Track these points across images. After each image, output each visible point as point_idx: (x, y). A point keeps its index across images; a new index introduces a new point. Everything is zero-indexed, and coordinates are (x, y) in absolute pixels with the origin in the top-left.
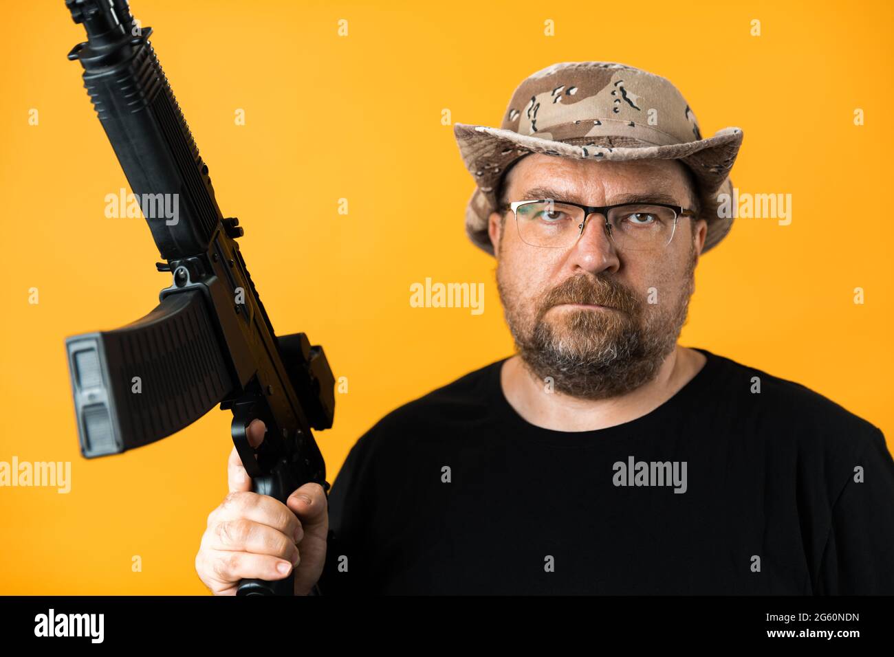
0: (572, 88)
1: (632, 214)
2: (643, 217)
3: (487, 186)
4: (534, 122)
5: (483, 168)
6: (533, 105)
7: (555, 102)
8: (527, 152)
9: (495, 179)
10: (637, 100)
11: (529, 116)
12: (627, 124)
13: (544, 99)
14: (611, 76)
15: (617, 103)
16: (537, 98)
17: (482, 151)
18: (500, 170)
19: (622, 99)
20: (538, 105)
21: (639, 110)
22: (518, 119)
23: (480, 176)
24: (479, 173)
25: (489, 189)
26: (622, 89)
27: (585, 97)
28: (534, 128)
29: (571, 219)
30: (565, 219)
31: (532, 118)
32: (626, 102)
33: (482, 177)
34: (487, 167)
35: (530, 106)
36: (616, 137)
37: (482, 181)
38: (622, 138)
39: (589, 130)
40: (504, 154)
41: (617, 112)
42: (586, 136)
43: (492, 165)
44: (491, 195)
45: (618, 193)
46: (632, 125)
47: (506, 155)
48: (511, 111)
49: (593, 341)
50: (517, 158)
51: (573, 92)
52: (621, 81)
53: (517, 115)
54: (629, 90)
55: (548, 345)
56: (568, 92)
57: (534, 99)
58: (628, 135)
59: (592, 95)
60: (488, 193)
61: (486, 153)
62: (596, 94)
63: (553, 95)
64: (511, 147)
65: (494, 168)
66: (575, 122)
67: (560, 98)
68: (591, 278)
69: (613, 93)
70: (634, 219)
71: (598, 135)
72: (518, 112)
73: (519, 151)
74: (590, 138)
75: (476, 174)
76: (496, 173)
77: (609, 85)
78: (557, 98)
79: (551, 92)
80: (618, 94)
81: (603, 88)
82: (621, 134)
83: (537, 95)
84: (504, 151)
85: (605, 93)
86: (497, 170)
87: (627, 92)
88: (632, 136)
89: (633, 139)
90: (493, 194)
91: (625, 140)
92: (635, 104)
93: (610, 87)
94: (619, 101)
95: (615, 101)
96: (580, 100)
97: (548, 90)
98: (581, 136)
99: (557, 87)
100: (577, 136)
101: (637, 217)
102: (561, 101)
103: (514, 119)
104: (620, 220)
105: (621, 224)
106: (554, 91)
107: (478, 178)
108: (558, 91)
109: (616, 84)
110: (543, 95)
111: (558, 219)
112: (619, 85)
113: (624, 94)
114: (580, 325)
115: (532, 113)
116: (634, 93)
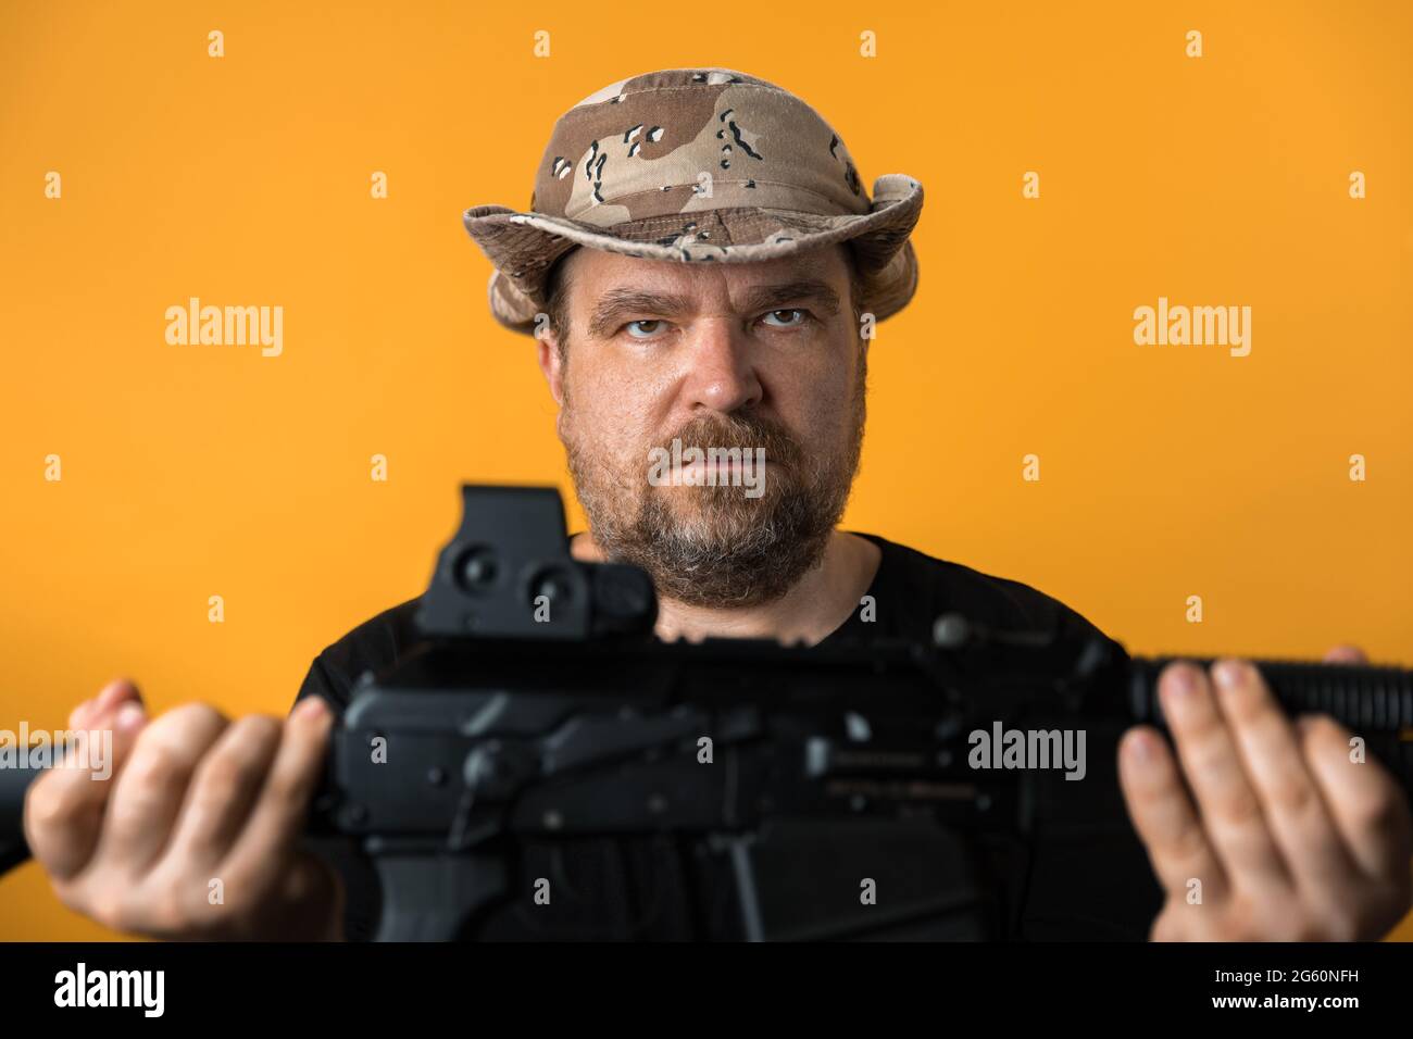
0: (655, 129)
1: (767, 314)
2: (785, 315)
3: (531, 287)
4: (598, 186)
5: (524, 266)
6: (594, 156)
7: (631, 154)
9: (541, 276)
10: (757, 142)
11: (589, 174)
12: (743, 185)
13: (612, 146)
14: (713, 101)
15: (727, 151)
16: (601, 143)
17: (522, 244)
19: (734, 145)
20: (604, 157)
21: (760, 158)
22: (571, 176)
24: (518, 274)
26: (732, 125)
27: (678, 145)
28: (597, 195)
29: (679, 331)
30: (670, 331)
31: (594, 178)
32: (740, 148)
33: (523, 277)
35: (591, 158)
36: (729, 211)
37: (524, 282)
38: (738, 211)
39: (686, 201)
40: (555, 241)
41: (726, 167)
42: (683, 211)
43: (537, 259)
45: (748, 285)
46: (752, 185)
47: (559, 243)
48: (557, 160)
49: (738, 519)
51: (657, 136)
52: (730, 111)
53: (568, 170)
54: (744, 126)
55: (667, 532)
56: (649, 138)
57: (596, 147)
58: (746, 203)
59: (688, 141)
60: (533, 293)
61: (528, 246)
62: (692, 140)
63: (626, 141)
65: (539, 262)
66: (662, 188)
67: (637, 149)
68: (722, 420)
69: (720, 136)
70: (771, 321)
71: (701, 209)
72: (568, 164)
74: (689, 214)
75: (512, 276)
76: (542, 267)
77: (711, 121)
78: (633, 147)
79: (623, 136)
80: (728, 136)
81: (703, 126)
82: (736, 204)
83: (601, 138)
84: (553, 239)
85: (706, 136)
87: (741, 129)
88: (753, 204)
89: (755, 209)
91: (741, 214)
92: (754, 150)
93: (714, 124)
94: (730, 149)
95: (724, 149)
96: (670, 152)
97: (617, 133)
98: (674, 212)
99: (632, 127)
100: (668, 212)
101: (777, 317)
102: (640, 153)
103: (562, 175)
104: (750, 324)
105: (753, 331)
106: (627, 135)
107: (516, 280)
108: (633, 134)
109: (723, 118)
110: (609, 139)
111: (656, 332)
112: (728, 119)
113: (737, 133)
115: (594, 170)
116: (751, 131)
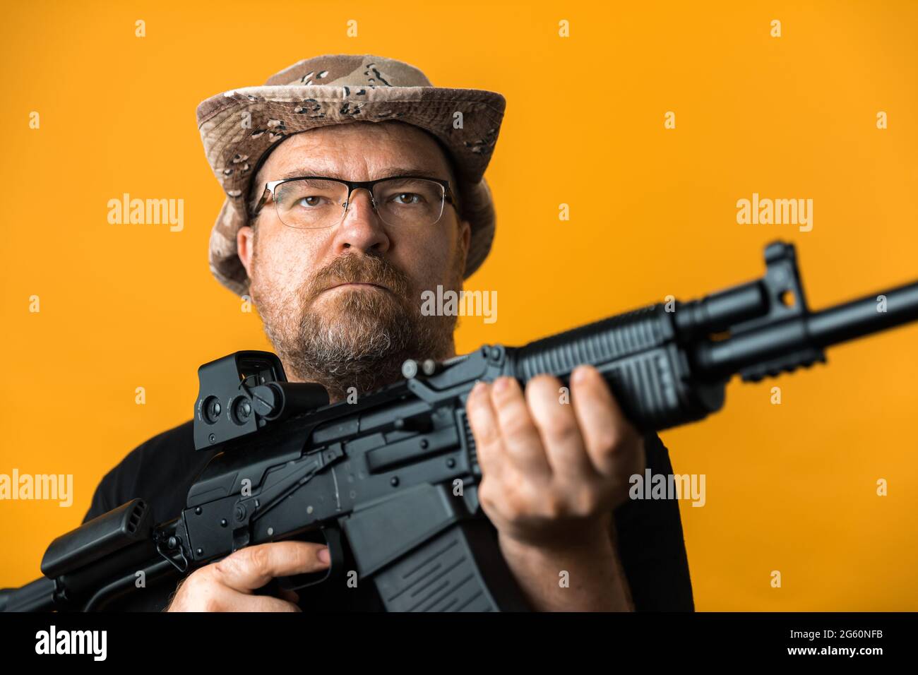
0: (322, 72)
1: (396, 194)
2: (408, 198)
3: (236, 189)
5: (232, 163)
8: (280, 137)
9: (244, 180)
10: (392, 80)
14: (362, 60)
15: (372, 81)
17: (231, 132)
18: (249, 166)
19: (376, 79)
23: (228, 174)
24: (227, 171)
25: (238, 192)
26: (374, 70)
27: (338, 77)
29: (333, 204)
30: (326, 203)
32: (380, 81)
33: (231, 176)
34: (236, 161)
37: (230, 182)
40: (255, 137)
43: (241, 157)
44: (239, 201)
45: (381, 168)
47: (257, 139)
49: (365, 326)
50: (268, 145)
51: (324, 75)
52: (373, 64)
54: (381, 71)
55: (316, 337)
56: (318, 76)
59: (344, 75)
60: (237, 197)
61: (235, 135)
62: (348, 75)
63: (303, 81)
64: (262, 128)
65: (243, 164)
67: (311, 82)
68: (360, 255)
69: (366, 74)
70: (398, 200)
73: (271, 135)
75: (223, 172)
76: (245, 171)
77: (361, 67)
78: (308, 81)
79: (301, 80)
80: (371, 74)
81: (355, 69)
84: (254, 134)
85: (357, 74)
86: (246, 167)
87: (381, 73)
90: (243, 199)
92: (390, 83)
93: (362, 69)
94: (374, 80)
95: (370, 80)
96: (333, 81)
97: (297, 79)
99: (306, 74)
101: (401, 198)
102: (312, 84)
104: (385, 200)
105: (386, 205)
106: (303, 78)
107: (226, 177)
108: (307, 77)
109: (368, 67)
111: (318, 206)
112: (371, 67)
113: (378, 74)
114: (351, 306)
116: (388, 73)
